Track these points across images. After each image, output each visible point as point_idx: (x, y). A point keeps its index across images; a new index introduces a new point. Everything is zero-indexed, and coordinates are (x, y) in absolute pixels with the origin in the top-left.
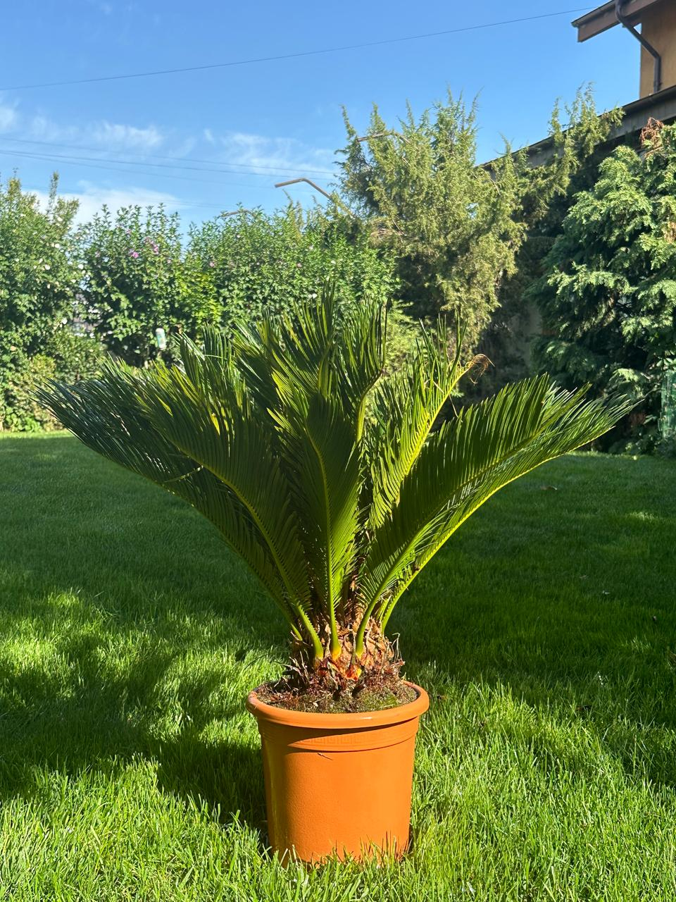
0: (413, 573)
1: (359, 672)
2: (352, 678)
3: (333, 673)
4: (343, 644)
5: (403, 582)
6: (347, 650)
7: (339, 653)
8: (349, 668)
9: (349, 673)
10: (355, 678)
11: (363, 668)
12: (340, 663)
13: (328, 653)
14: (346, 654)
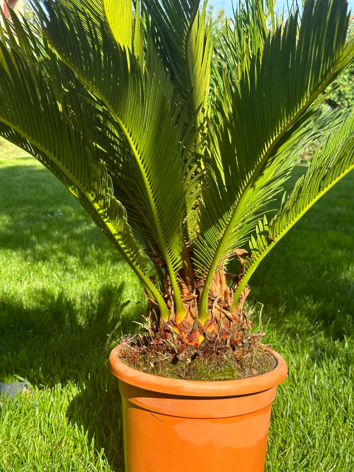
0: (269, 244)
1: (201, 339)
2: (193, 344)
3: (175, 336)
4: (189, 308)
5: (258, 253)
6: (192, 315)
7: (183, 316)
8: (191, 333)
9: (191, 337)
10: (197, 345)
11: (204, 335)
12: (181, 327)
13: (172, 316)
14: (190, 319)
